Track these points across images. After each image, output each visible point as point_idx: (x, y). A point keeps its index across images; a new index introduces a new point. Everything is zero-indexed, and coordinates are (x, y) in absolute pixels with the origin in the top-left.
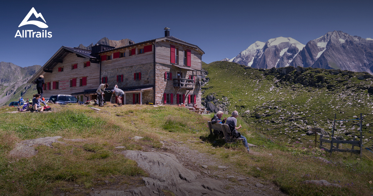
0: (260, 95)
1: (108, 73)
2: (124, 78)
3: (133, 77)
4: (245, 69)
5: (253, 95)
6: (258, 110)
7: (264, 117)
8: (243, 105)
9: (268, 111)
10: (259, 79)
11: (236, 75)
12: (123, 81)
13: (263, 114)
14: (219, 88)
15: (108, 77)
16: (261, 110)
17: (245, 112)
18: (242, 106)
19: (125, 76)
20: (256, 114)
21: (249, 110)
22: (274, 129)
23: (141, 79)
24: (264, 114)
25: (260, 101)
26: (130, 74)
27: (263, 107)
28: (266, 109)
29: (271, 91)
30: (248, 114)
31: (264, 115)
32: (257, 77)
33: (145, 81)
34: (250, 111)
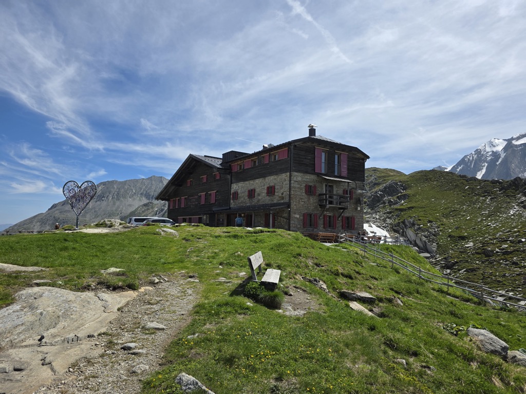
0: (491, 221)
1: (239, 187)
2: (256, 194)
3: (266, 192)
4: (467, 181)
5: (479, 220)
6: (488, 243)
7: (498, 255)
8: (462, 235)
9: (506, 246)
10: (490, 196)
11: (451, 190)
12: (254, 197)
13: (497, 250)
14: (423, 209)
15: (239, 191)
16: (493, 244)
17: (466, 246)
18: (459, 237)
19: (258, 190)
20: (483, 249)
21: (472, 243)
22: (517, 275)
23: (274, 194)
24: (499, 249)
25: (491, 229)
26: (263, 187)
27: (497, 238)
28: (503, 242)
29: (512, 215)
30: (470, 249)
31: (499, 252)
32: (488, 193)
33: (279, 197)
34: (474, 245)
